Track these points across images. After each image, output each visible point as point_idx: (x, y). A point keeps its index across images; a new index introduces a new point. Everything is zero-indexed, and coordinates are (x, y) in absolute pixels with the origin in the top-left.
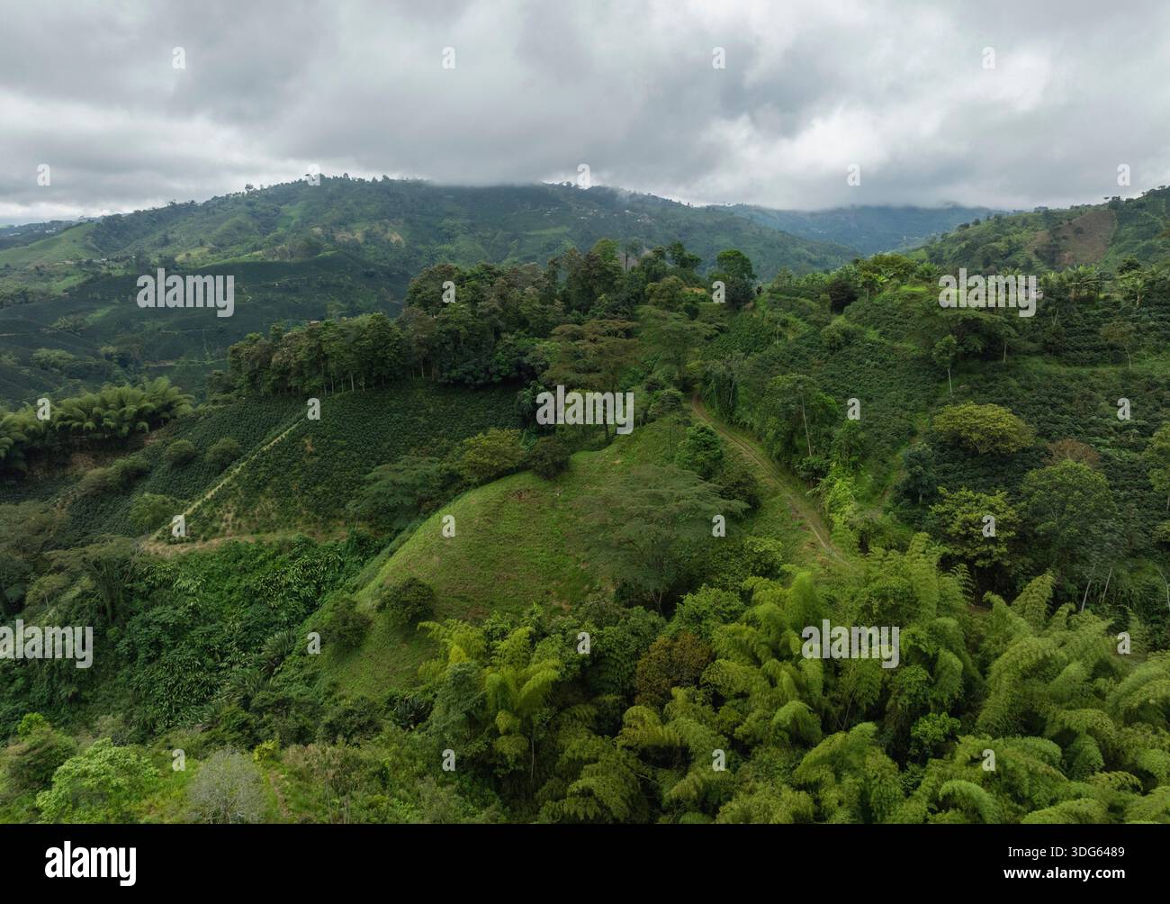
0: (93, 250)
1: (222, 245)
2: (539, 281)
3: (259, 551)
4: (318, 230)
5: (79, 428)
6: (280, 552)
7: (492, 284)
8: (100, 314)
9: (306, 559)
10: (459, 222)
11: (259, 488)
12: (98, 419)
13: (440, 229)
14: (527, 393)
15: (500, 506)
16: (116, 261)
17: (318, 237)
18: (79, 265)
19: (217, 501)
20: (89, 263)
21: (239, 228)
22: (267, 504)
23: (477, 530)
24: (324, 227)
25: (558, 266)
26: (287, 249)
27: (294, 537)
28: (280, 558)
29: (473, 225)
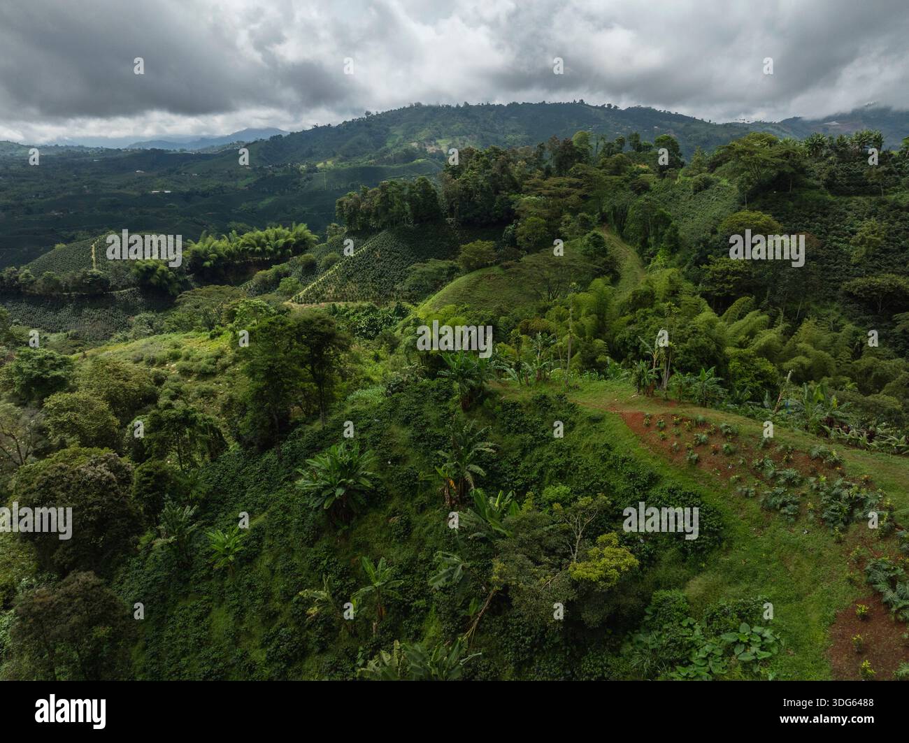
0: (264, 160)
1: (347, 156)
2: (530, 158)
3: (345, 311)
4: (415, 145)
5: (253, 251)
6: (357, 312)
7: (496, 160)
8: (268, 201)
9: (372, 316)
10: (519, 137)
11: (349, 277)
12: (263, 246)
13: (505, 143)
14: (511, 227)
15: (477, 283)
16: (278, 167)
17: (414, 149)
18: (254, 170)
19: (325, 283)
20: (261, 168)
21: (359, 143)
22: (352, 287)
23: (462, 295)
24: (419, 142)
25: (544, 148)
26: (392, 158)
27: (365, 304)
28: (357, 315)
29: (530, 139)
